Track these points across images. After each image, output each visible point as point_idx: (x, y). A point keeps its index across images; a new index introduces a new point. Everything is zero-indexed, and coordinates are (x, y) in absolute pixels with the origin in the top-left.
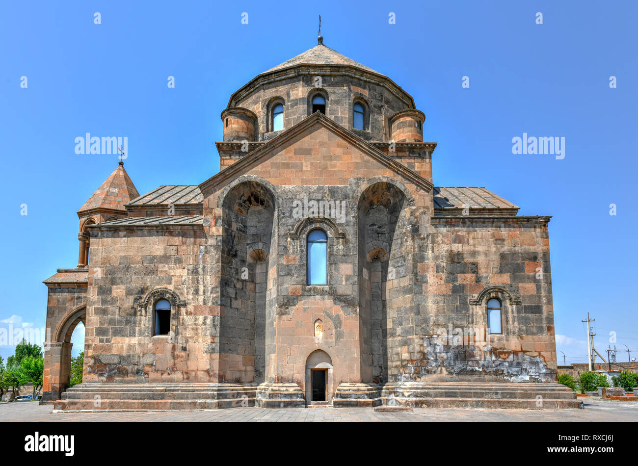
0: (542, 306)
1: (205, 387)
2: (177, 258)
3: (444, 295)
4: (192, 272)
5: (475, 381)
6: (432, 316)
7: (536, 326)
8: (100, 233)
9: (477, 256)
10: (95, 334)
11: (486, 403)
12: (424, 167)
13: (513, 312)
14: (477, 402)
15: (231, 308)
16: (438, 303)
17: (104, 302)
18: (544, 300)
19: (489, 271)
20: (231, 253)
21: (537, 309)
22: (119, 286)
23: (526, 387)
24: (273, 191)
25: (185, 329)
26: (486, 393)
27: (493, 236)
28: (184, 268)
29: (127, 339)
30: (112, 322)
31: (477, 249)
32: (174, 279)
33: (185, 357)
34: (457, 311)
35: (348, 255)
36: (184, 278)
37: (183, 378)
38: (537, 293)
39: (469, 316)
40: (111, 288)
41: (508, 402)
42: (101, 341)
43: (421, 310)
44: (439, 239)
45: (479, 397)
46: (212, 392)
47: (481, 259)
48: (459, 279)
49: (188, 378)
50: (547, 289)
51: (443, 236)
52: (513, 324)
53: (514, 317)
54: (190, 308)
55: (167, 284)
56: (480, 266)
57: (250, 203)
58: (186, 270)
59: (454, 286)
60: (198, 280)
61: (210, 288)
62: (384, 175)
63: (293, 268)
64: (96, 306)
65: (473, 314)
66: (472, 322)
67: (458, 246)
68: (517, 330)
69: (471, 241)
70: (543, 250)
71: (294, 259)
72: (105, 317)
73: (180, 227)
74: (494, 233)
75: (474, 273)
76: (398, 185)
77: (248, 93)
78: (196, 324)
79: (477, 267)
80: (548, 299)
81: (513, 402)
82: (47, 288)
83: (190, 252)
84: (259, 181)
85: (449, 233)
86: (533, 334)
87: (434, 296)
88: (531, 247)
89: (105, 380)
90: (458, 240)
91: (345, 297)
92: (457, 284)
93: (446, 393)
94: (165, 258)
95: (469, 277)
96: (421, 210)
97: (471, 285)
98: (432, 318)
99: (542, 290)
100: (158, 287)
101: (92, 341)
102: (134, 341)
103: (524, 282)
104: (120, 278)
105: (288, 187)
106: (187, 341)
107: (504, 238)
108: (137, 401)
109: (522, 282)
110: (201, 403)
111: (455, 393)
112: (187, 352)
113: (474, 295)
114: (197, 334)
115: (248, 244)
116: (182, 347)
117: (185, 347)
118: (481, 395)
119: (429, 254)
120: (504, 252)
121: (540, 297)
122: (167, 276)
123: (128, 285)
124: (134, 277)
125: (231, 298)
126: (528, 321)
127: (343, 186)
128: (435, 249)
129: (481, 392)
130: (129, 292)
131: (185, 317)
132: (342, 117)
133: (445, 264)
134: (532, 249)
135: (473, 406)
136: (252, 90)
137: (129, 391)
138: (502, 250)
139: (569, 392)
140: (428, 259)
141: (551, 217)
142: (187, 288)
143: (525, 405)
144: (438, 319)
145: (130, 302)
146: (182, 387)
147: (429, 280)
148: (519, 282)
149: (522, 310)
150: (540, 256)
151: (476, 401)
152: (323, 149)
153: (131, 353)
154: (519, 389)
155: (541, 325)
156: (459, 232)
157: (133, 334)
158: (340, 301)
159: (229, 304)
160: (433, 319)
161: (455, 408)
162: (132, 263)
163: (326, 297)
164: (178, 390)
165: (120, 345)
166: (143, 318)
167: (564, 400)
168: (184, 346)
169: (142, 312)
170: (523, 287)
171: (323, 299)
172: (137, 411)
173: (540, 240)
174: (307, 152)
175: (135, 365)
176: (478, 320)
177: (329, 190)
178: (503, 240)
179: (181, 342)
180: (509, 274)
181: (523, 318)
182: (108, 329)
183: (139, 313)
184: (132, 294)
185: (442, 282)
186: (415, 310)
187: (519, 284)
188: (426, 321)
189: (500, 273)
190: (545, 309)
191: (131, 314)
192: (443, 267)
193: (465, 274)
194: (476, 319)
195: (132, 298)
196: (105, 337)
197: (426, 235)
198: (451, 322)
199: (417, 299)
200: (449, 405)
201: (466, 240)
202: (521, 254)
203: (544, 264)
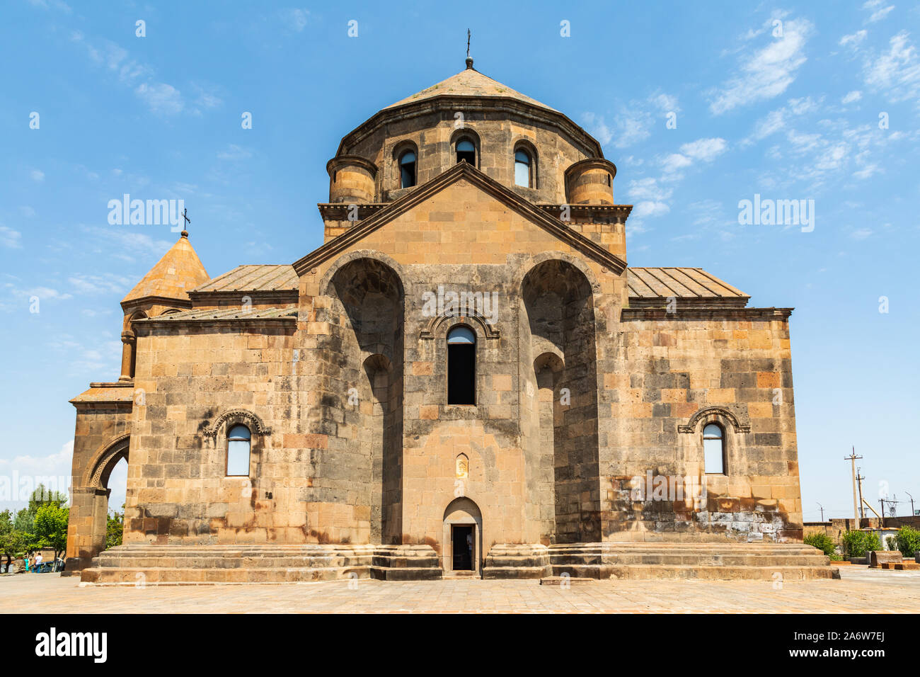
0: (780, 434)
1: (298, 550)
2: (261, 366)
3: (642, 420)
4: (282, 387)
5: (686, 540)
6: (625, 449)
7: (772, 463)
8: (151, 332)
9: (688, 364)
10: (141, 474)
11: (701, 572)
12: (614, 239)
13: (739, 443)
14: (689, 571)
15: (337, 437)
16: (633, 431)
17: (155, 428)
18: (784, 426)
19: (705, 386)
20: (338, 359)
21: (774, 439)
22: (176, 406)
23: (758, 549)
24: (398, 272)
25: (271, 467)
26: (702, 558)
27: (711, 335)
28: (270, 381)
29: (187, 482)
30: (165, 457)
31: (688, 353)
32: (256, 396)
33: (270, 507)
34: (660, 440)
35: (505, 363)
36: (269, 396)
37: (268, 537)
38: (774, 416)
39: (677, 449)
40: (166, 409)
41: (733, 571)
42: (150, 484)
43: (609, 440)
44: (635, 340)
45: (692, 564)
46: (308, 558)
47: (693, 369)
48: (663, 396)
49: (274, 538)
50: (787, 410)
51: (641, 336)
52: (740, 460)
53: (741, 450)
54: (278, 437)
55: (246, 403)
56: (692, 378)
57: (367, 289)
58: (273, 384)
59: (657, 406)
60: (289, 398)
61: (307, 410)
62: (557, 250)
63: (426, 381)
64: (144, 435)
65: (682, 446)
66: (682, 458)
67: (661, 350)
68: (745, 468)
69: (680, 343)
70: (781, 355)
71: (428, 368)
72: (156, 449)
73: (265, 323)
74: (712, 332)
75: (684, 387)
76: (577, 264)
77: (365, 135)
78: (286, 461)
79: (688, 379)
80: (790, 425)
81: (740, 571)
82: (75, 409)
83: (279, 358)
84: (378, 258)
85: (649, 331)
86: (768, 474)
87: (628, 421)
88: (766, 352)
89: (155, 540)
90: (663, 341)
91: (500, 422)
92: (660, 403)
93: (644, 558)
94: (243, 367)
95: (678, 394)
96: (610, 300)
97: (679, 404)
98: (625, 452)
99: (781, 411)
100: (233, 407)
101: (137, 485)
102: (197, 484)
103: (756, 400)
104: (178, 395)
105: (420, 267)
106: (273, 485)
107: (726, 338)
108: (201, 570)
109: (753, 401)
110: (292, 573)
111: (657, 557)
112: (273, 500)
113: (684, 419)
114: (287, 475)
115: (362, 347)
116: (267, 493)
117: (271, 494)
118: (695, 560)
119: (620, 361)
120: (727, 358)
121: (777, 421)
122: (246, 392)
123: (191, 405)
124: (198, 394)
125: (337, 423)
126: (760, 455)
127: (498, 265)
128: (630, 355)
129: (694, 557)
130: (191, 416)
131: (271, 450)
132: (498, 169)
133: (643, 376)
134: (766, 354)
135: (682, 576)
136: (371, 131)
137: (188, 555)
138: (724, 356)
139: (819, 556)
140: (619, 368)
141: (793, 309)
142: (275, 409)
143: (757, 574)
144: (633, 453)
145: (192, 429)
146: (266, 550)
147: (620, 397)
148: (748, 401)
149: (752, 440)
150: (778, 363)
151: (687, 570)
152: (471, 213)
153: (193, 501)
154: (748, 552)
155: (780, 461)
156: (662, 330)
157: (196, 474)
158: (493, 428)
159: (334, 432)
160: (626, 453)
161: (657, 579)
162: (197, 374)
163: (474, 421)
164: (259, 555)
165: (177, 490)
166: (211, 451)
167: (812, 567)
168: (269, 492)
169: (209, 443)
170: (754, 408)
171: (470, 425)
172: (200, 585)
173: (778, 341)
174: (449, 217)
175: (199, 518)
176: (690, 455)
177: (478, 270)
178: (726, 341)
179: (265, 486)
180: (734, 389)
181: (753, 451)
182: (160, 468)
183: (204, 445)
184: (195, 418)
185: (640, 400)
186: (600, 441)
187: (749, 403)
188: (616, 456)
189: (721, 387)
190: (785, 438)
191: (193, 447)
192: (641, 379)
193: (672, 390)
194: (688, 453)
195: (195, 424)
196: (157, 479)
197: (616, 335)
198: (651, 458)
199: (603, 425)
200: (649, 576)
201: (673, 341)
202: (751, 361)
203: (784, 376)
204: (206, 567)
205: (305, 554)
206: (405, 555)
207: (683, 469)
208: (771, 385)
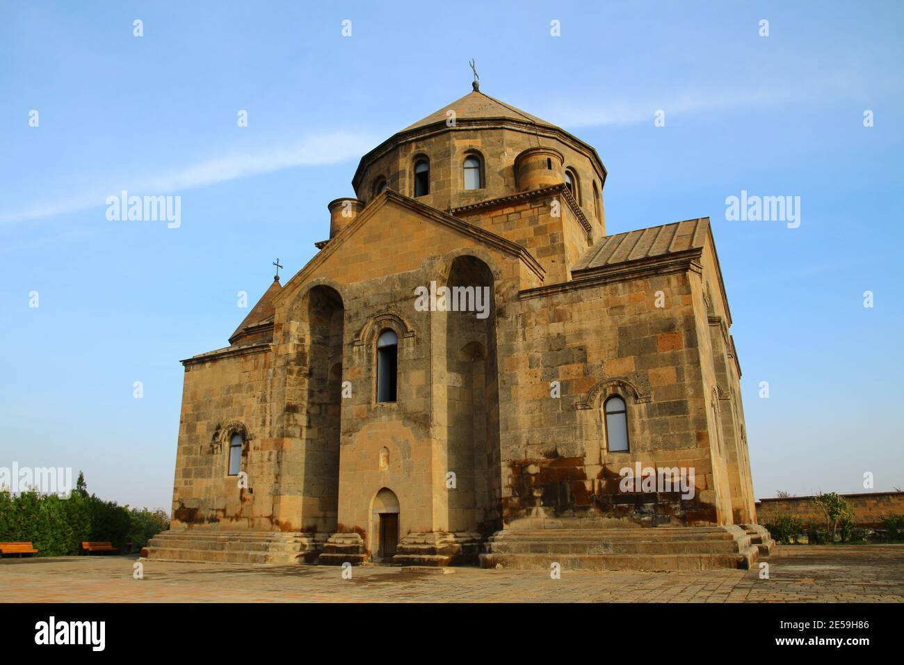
0: (687, 401)
2: (249, 385)
3: (539, 400)
4: (261, 400)
5: (586, 526)
6: (524, 432)
7: (678, 435)
9: (585, 337)
10: (181, 475)
13: (641, 416)
14: (574, 560)
15: (300, 439)
16: (532, 413)
17: (190, 440)
18: (690, 391)
19: (603, 357)
20: (303, 372)
21: (678, 408)
22: (202, 422)
24: (341, 292)
25: (252, 467)
26: (591, 546)
27: (607, 303)
28: (254, 397)
29: (205, 480)
30: (195, 462)
31: (584, 327)
32: (245, 410)
33: (251, 500)
34: (559, 422)
35: (419, 359)
36: (253, 409)
37: (249, 525)
38: (677, 381)
39: (575, 428)
40: (196, 424)
41: (622, 560)
42: (186, 484)
43: (509, 424)
44: (532, 320)
45: (580, 553)
47: (591, 342)
48: (561, 373)
49: (253, 526)
50: (693, 373)
51: (537, 315)
52: (642, 434)
53: (643, 423)
54: (258, 442)
55: (239, 416)
56: (589, 351)
58: (256, 399)
60: (265, 409)
61: (277, 417)
62: (463, 246)
63: (358, 384)
65: (581, 424)
66: (581, 437)
67: (557, 327)
68: (648, 443)
69: (576, 316)
70: (683, 313)
71: (359, 372)
74: (607, 300)
75: (581, 362)
76: (480, 256)
78: (262, 461)
79: (585, 353)
80: (696, 390)
81: (630, 560)
83: (261, 377)
84: (327, 284)
85: (545, 309)
86: (673, 447)
87: (527, 403)
88: (667, 311)
89: (187, 527)
90: (559, 317)
91: (415, 415)
92: (558, 381)
93: (532, 546)
94: (239, 387)
95: (575, 369)
96: (509, 284)
97: (577, 380)
98: (524, 435)
99: (686, 375)
100: (231, 420)
101: (179, 484)
102: (210, 482)
103: (657, 366)
104: (203, 413)
105: (355, 285)
106: (253, 482)
107: (622, 303)
109: (653, 367)
110: (252, 555)
111: (545, 546)
112: (253, 494)
113: (581, 395)
114: (262, 473)
115: (329, 358)
116: (249, 488)
117: (252, 489)
118: (583, 549)
119: (519, 343)
120: (624, 324)
121: (682, 388)
122: (240, 407)
123: (209, 421)
124: (214, 411)
126: (664, 427)
127: (415, 270)
128: (527, 336)
129: (582, 545)
130: (209, 430)
131: (253, 453)
133: (540, 355)
134: (667, 315)
138: (621, 322)
139: (725, 541)
140: (518, 350)
142: (256, 419)
143: (648, 564)
144: (532, 435)
145: (206, 442)
146: (248, 536)
147: (519, 381)
148: (649, 368)
149: (655, 409)
152: (395, 230)
153: (208, 496)
155: (687, 432)
156: (558, 305)
157: (210, 475)
158: (410, 421)
159: (298, 435)
160: (526, 437)
162: (213, 396)
163: (394, 416)
164: (237, 540)
165: (199, 487)
166: (219, 455)
169: (217, 450)
170: (656, 375)
171: (391, 420)
173: (678, 298)
174: (378, 237)
175: (210, 509)
176: (589, 433)
177: (399, 278)
178: (622, 307)
179: (248, 483)
180: (633, 357)
181: (656, 423)
182: (191, 470)
183: (215, 451)
184: (211, 431)
185: (538, 379)
186: (502, 426)
187: (649, 370)
188: (516, 440)
189: (619, 357)
190: (691, 404)
191: (209, 453)
192: (538, 359)
193: (569, 366)
194: (587, 431)
195: (211, 434)
196: (189, 479)
197: (514, 317)
198: (550, 439)
199: (503, 409)
200: (533, 565)
201: (568, 315)
202: (650, 324)
203: (687, 335)
204: (205, 549)
205: (263, 540)
206: (335, 543)
207: (582, 449)
208: (673, 348)
